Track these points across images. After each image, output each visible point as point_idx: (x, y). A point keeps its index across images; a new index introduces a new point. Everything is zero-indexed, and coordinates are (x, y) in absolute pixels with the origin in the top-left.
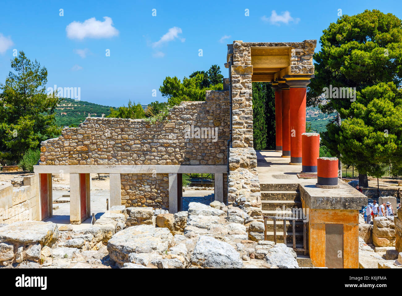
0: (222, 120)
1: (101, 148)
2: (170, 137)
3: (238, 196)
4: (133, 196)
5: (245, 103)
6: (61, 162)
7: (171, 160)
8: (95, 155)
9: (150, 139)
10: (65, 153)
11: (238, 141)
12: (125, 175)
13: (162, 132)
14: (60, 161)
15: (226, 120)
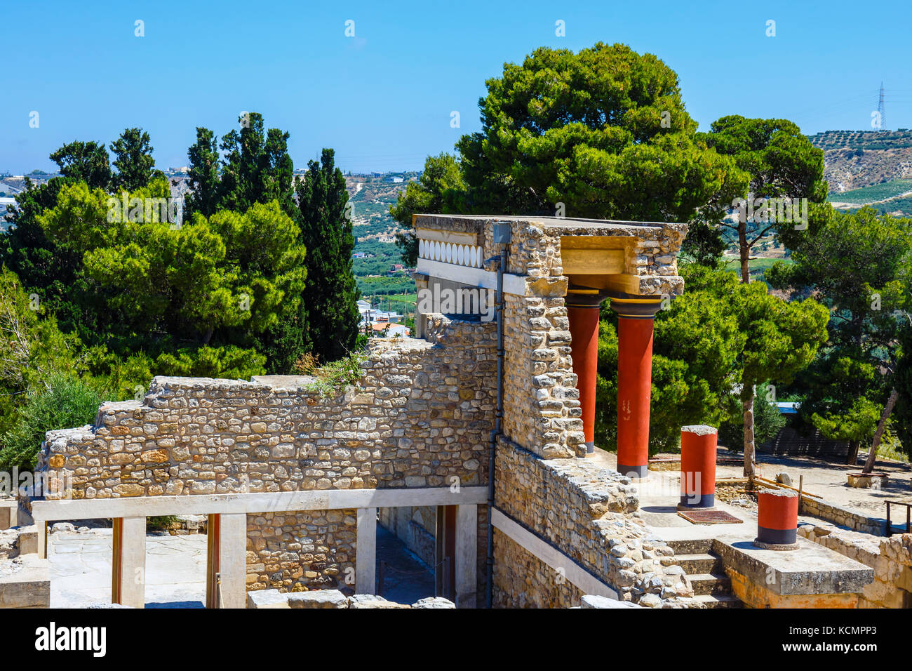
0: (476, 386)
1: (200, 455)
2: (362, 425)
3: (641, 574)
4: (273, 564)
5: (558, 360)
6: (102, 491)
7: (363, 477)
8: (187, 471)
9: (316, 431)
10: (112, 468)
11: (554, 445)
12: (255, 516)
13: (344, 414)
14: (98, 489)
15: (487, 386)
